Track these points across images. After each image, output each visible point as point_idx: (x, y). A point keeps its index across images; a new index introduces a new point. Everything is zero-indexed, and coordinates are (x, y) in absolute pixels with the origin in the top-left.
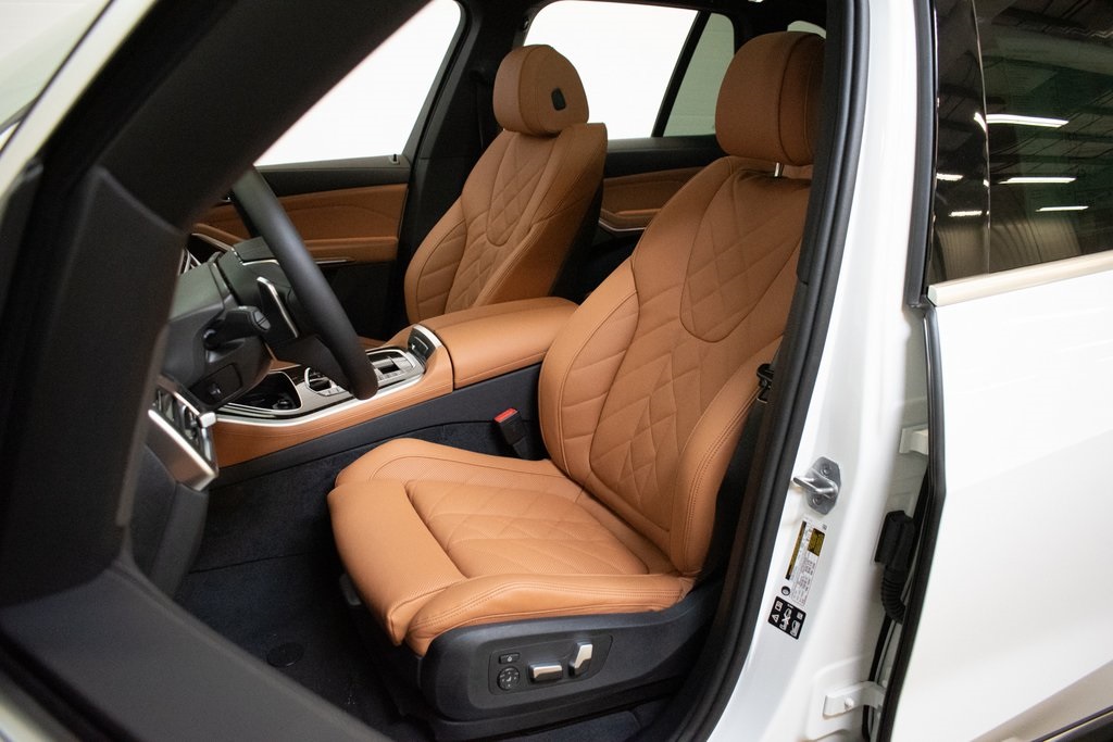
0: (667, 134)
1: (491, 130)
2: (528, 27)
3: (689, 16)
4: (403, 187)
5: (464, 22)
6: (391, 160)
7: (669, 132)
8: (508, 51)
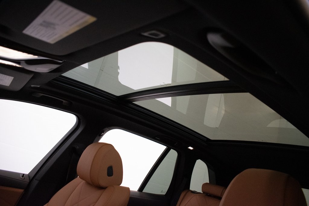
0: (144, 191)
1: (73, 175)
2: (102, 135)
3: (163, 148)
4: (21, 191)
5: (76, 125)
6: (21, 176)
7: (145, 190)
8: (91, 142)
